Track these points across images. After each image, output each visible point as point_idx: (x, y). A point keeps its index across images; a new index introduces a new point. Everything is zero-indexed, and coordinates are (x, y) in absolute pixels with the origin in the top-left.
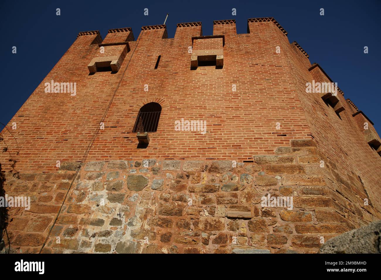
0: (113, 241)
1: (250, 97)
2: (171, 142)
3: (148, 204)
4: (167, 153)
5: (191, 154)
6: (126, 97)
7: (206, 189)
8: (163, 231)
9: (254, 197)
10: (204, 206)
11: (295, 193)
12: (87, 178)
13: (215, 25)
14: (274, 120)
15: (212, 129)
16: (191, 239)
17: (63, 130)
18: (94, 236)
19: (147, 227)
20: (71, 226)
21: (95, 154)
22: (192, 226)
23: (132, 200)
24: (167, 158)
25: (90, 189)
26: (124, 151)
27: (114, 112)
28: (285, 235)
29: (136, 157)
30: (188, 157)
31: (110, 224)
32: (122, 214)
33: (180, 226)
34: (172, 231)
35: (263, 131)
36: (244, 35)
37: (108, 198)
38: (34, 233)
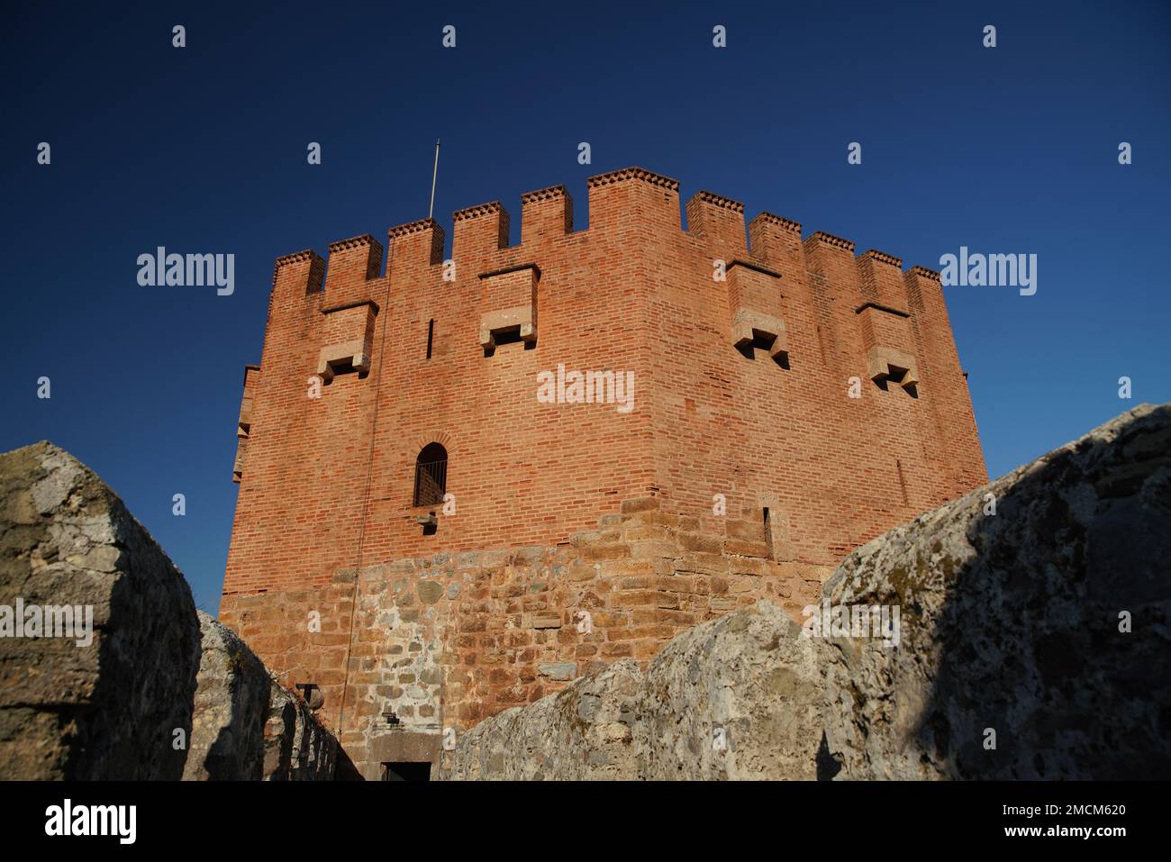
0: (416, 670)
1: (575, 416)
2: (465, 519)
3: (446, 620)
4: (462, 539)
5: (492, 538)
6: (393, 434)
7: (510, 592)
8: (467, 652)
9: (566, 598)
10: (509, 616)
11: (615, 587)
12: (370, 591)
13: (525, 207)
14: (604, 463)
15: (518, 490)
16: (496, 659)
17: (318, 511)
18: (395, 666)
19: (449, 649)
20: (368, 658)
21: (371, 551)
22: (497, 643)
23: (429, 617)
24: (463, 548)
25: (378, 607)
26: (408, 542)
27: (381, 469)
28: (595, 644)
29: (425, 550)
30: (488, 544)
31: (410, 650)
32: (420, 636)
33: (483, 644)
34: (477, 651)
35: (587, 487)
36: (577, 236)
37: (400, 617)
38: (330, 670)
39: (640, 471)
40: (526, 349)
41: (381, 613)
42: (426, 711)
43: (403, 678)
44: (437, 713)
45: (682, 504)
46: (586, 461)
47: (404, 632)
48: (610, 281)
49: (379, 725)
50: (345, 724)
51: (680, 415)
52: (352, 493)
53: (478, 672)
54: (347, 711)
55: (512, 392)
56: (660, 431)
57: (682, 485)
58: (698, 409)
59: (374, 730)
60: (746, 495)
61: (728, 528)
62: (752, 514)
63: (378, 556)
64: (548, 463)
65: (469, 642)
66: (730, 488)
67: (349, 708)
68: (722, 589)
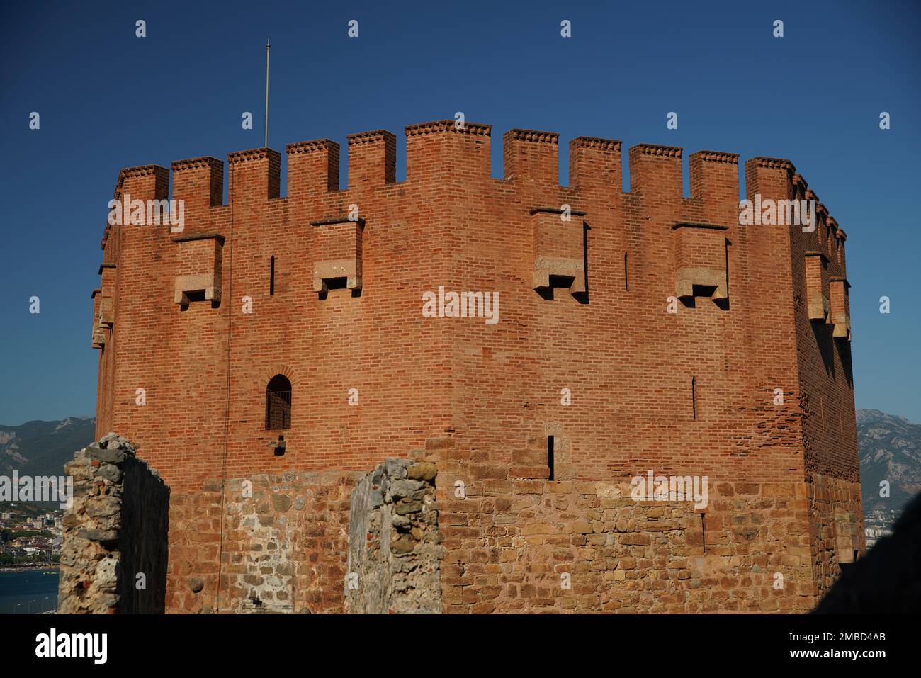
0: (273, 564)
2: (307, 443)
3: (295, 526)
4: (305, 461)
5: (328, 461)
6: (245, 363)
7: (343, 507)
8: (311, 551)
10: (342, 525)
12: (234, 500)
13: (351, 149)
14: (414, 406)
15: (348, 422)
16: (333, 558)
17: (186, 428)
18: (257, 560)
19: (297, 549)
20: (236, 553)
21: (233, 465)
22: (333, 546)
23: (281, 523)
24: (307, 469)
25: (241, 513)
26: (263, 460)
27: (237, 394)
29: (277, 467)
30: (326, 466)
31: (268, 549)
32: (275, 537)
33: (323, 546)
34: (318, 552)
35: (401, 425)
36: (396, 188)
37: (259, 522)
38: (207, 561)
39: (441, 416)
40: (353, 296)
41: (244, 518)
42: (282, 595)
43: (264, 570)
44: (290, 597)
45: (475, 440)
46: (400, 403)
47: (263, 534)
48: (422, 238)
49: (247, 605)
50: (221, 604)
51: (477, 364)
52: (214, 413)
53: (319, 567)
54: (222, 593)
55: (342, 336)
56: (458, 381)
57: (475, 425)
58: (494, 356)
59: (243, 609)
60: (533, 426)
61: (515, 457)
62: (538, 443)
63: (240, 470)
64: (371, 401)
65: (312, 544)
66: (519, 423)
67: (224, 591)
68: (505, 507)
